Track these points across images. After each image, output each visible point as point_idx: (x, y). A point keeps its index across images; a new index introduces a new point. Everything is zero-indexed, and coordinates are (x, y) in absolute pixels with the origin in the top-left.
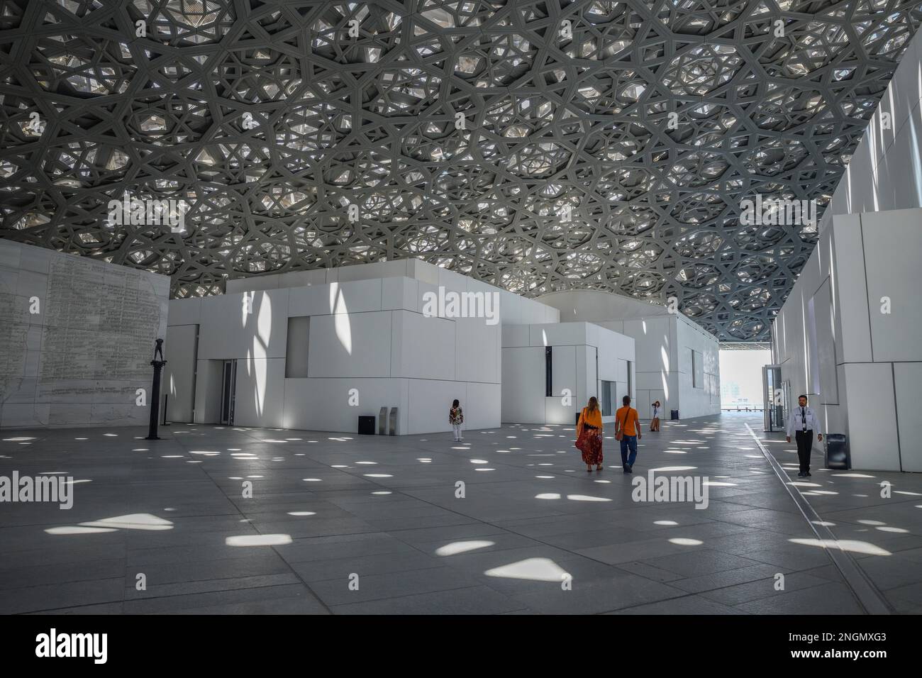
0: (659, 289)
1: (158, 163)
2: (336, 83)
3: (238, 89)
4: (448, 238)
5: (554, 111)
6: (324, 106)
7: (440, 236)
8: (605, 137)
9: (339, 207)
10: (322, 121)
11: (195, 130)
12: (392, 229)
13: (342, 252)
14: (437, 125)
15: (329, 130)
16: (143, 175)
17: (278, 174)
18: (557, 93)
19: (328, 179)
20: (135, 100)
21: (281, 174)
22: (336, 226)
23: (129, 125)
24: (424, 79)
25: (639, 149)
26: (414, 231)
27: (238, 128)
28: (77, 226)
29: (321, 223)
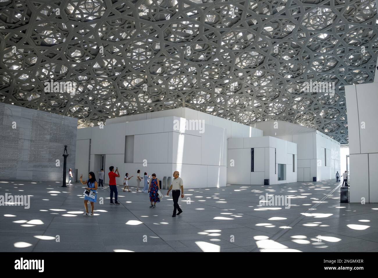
0: (313, 120)
1: (79, 70)
2: (152, 30)
3: (110, 36)
4: (211, 97)
5: (254, 37)
6: (147, 40)
7: (207, 96)
9: (158, 84)
10: (147, 46)
11: (93, 55)
12: (184, 93)
13: (161, 104)
14: (200, 45)
15: (150, 50)
17: (129, 71)
18: (254, 30)
19: (152, 71)
20: (69, 45)
21: (130, 70)
22: (158, 93)
23: (67, 55)
24: (191, 26)
25: (296, 54)
26: (194, 94)
27: (111, 52)
28: (50, 98)
29: (150, 91)
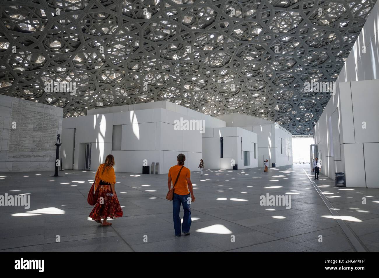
0: (268, 113)
1: (58, 61)
2: (133, 27)
3: (92, 29)
4: (179, 92)
5: (224, 39)
6: (128, 37)
7: (176, 91)
8: (245, 50)
9: (134, 79)
10: (127, 43)
11: (73, 47)
12: (156, 88)
13: (135, 98)
14: (175, 45)
15: (130, 47)
16: (51, 65)
17: (108, 65)
18: (225, 32)
19: (129, 67)
20: (48, 34)
21: (110, 65)
22: (133, 87)
23: (45, 44)
24: (169, 26)
25: (259, 55)
26: (165, 89)
27: (92, 46)
28: (24, 87)
29: (127, 86)
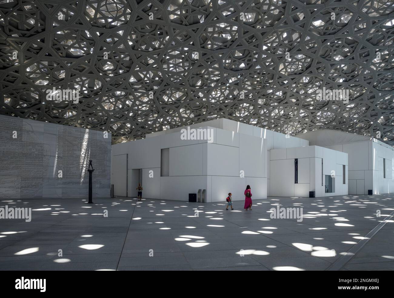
1: (114, 84)
2: (186, 36)
3: (141, 45)
4: (254, 108)
5: (300, 37)
6: (183, 49)
7: (250, 108)
8: (331, 48)
9: (199, 97)
10: (183, 56)
11: (126, 67)
12: (226, 106)
13: (203, 119)
14: (240, 52)
15: (187, 60)
16: (109, 90)
17: (168, 84)
18: (301, 26)
19: (191, 84)
20: (98, 56)
21: (169, 84)
22: (199, 107)
23: (98, 68)
24: (229, 28)
26: (236, 107)
27: (145, 64)
28: (87, 115)
29: (192, 106)
